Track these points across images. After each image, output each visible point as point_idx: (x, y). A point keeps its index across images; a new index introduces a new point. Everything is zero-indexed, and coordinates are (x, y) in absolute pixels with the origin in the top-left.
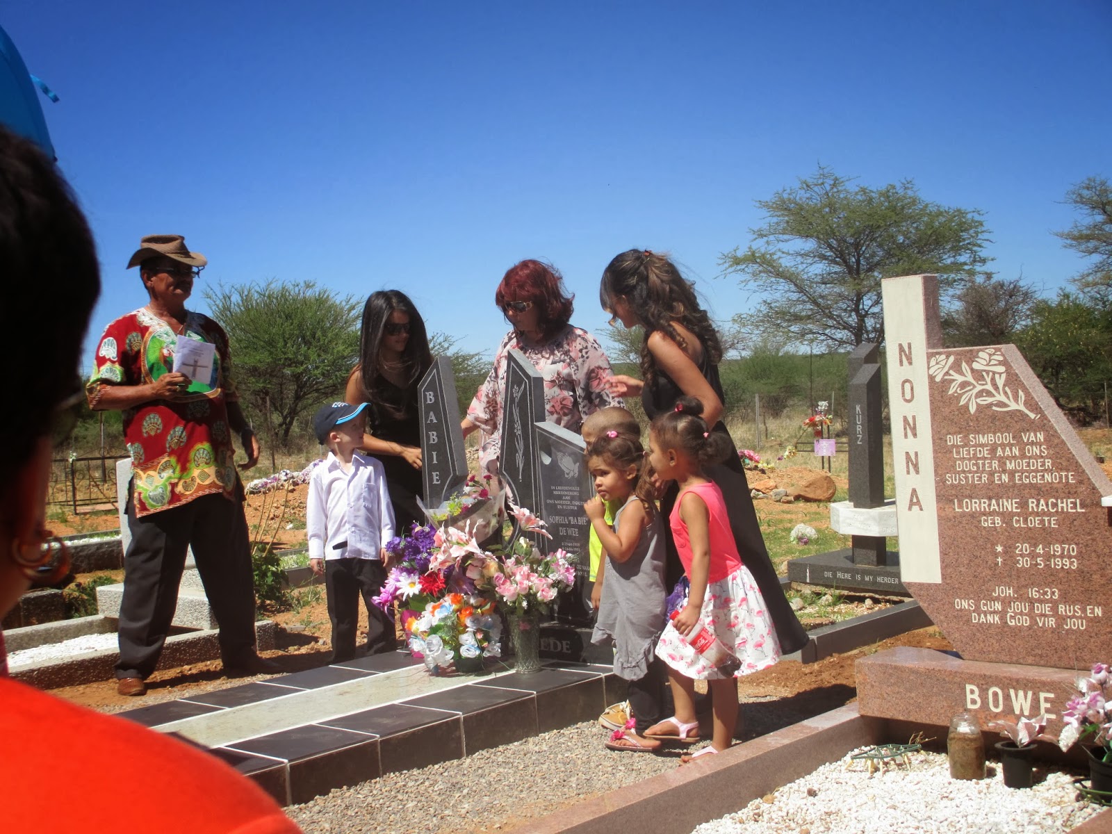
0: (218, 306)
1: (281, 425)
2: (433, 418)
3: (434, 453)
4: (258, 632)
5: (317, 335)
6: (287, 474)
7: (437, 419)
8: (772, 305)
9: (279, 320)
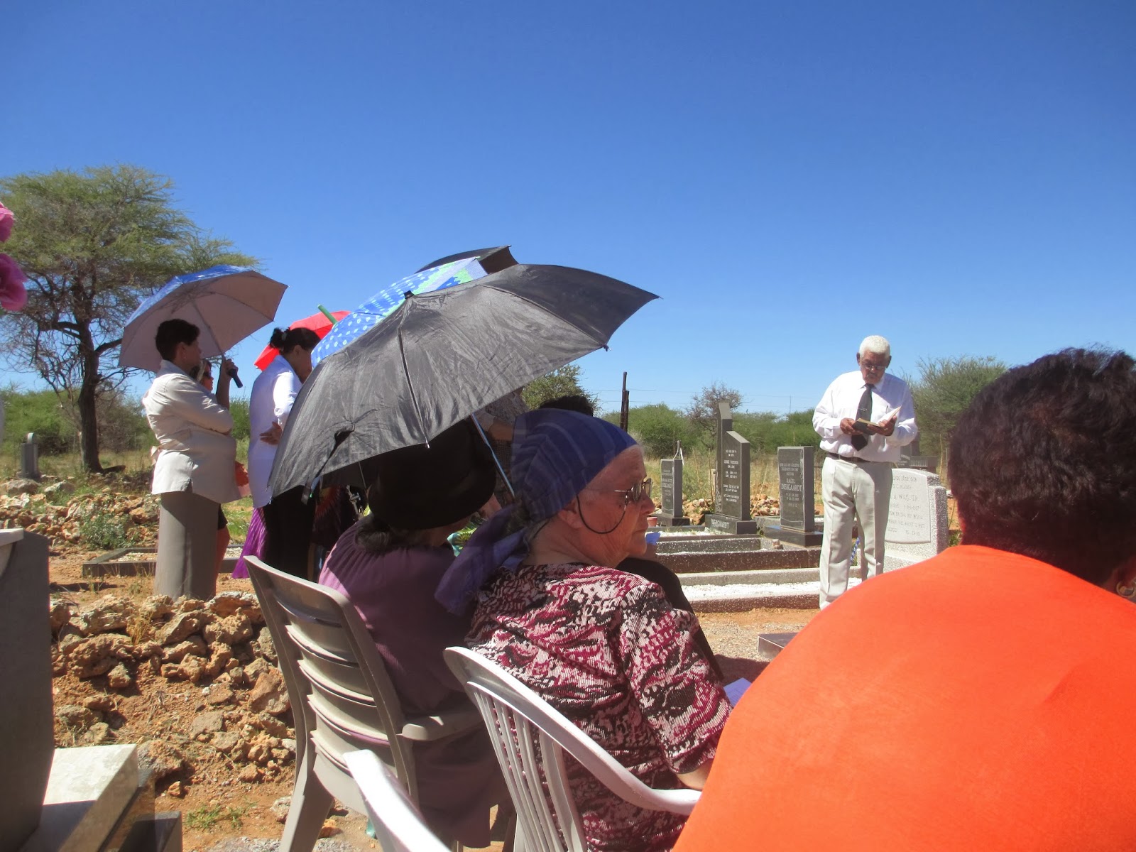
0: (926, 372)
9: (968, 383)
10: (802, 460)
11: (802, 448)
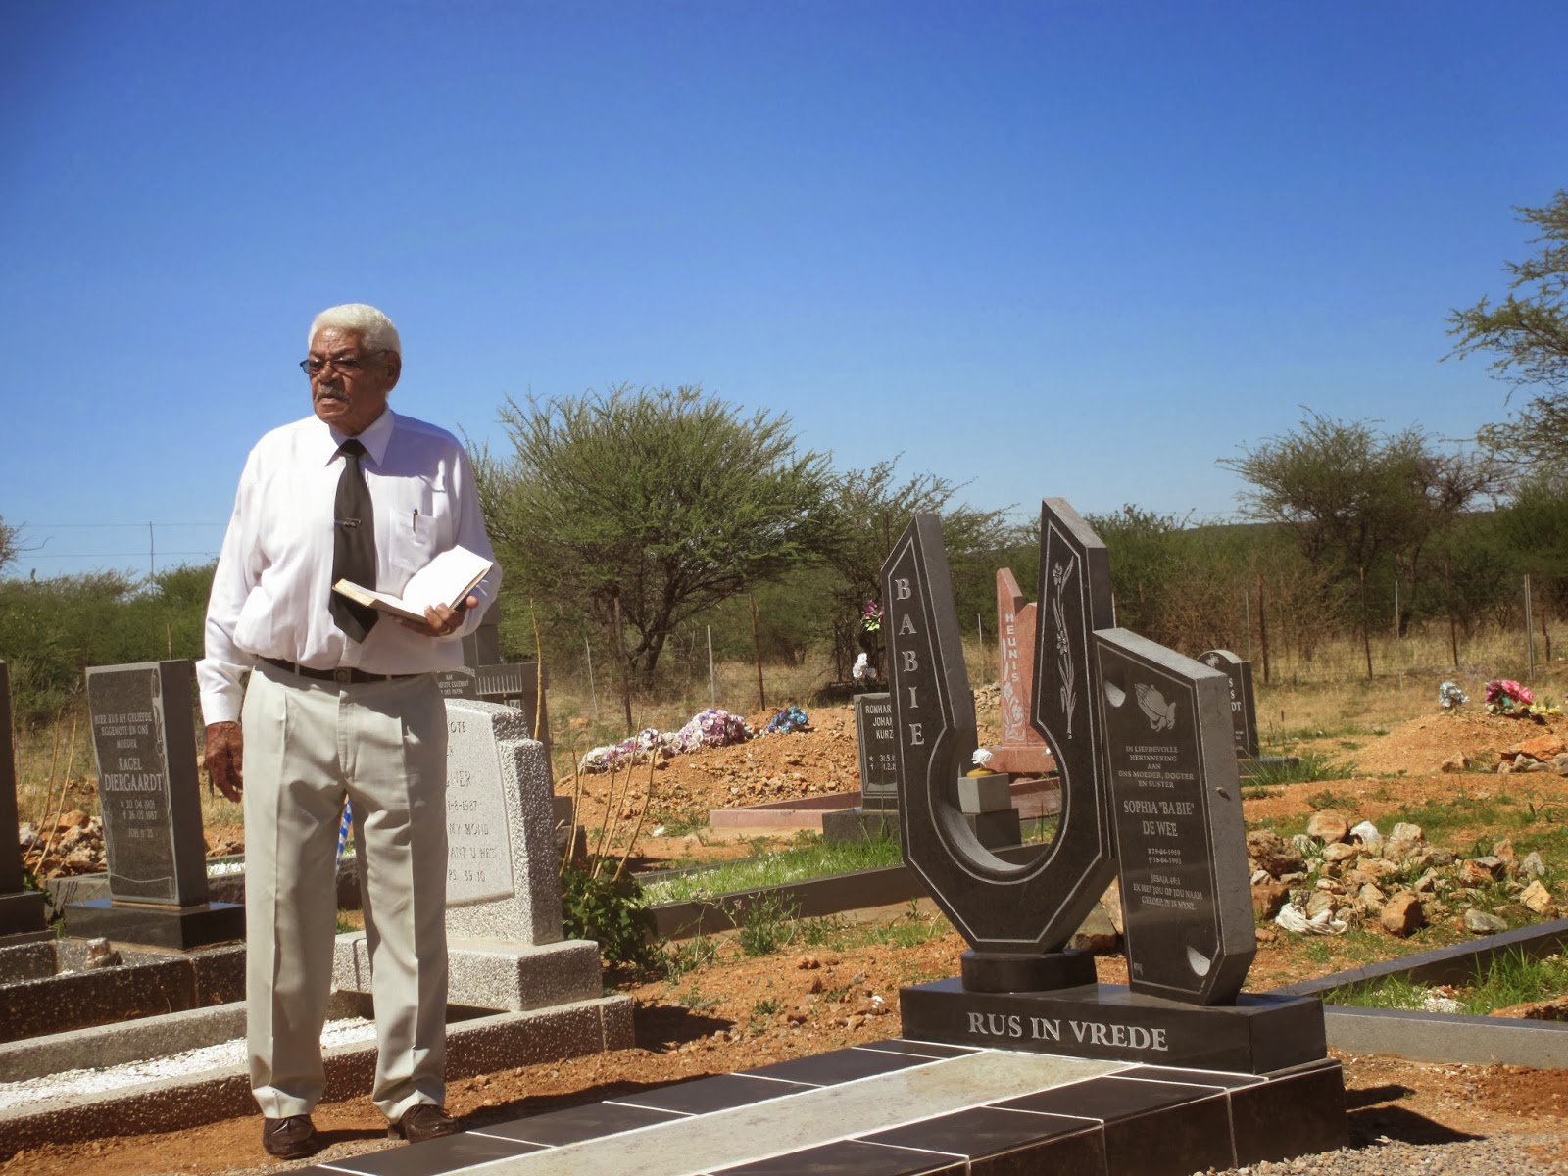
0: (526, 438)
1: (641, 649)
2: (910, 626)
3: (913, 691)
4: (605, 1016)
5: (703, 484)
6: (652, 737)
7: (916, 627)
8: (1555, 407)
9: (635, 460)
10: (158, 702)
11: (155, 665)
